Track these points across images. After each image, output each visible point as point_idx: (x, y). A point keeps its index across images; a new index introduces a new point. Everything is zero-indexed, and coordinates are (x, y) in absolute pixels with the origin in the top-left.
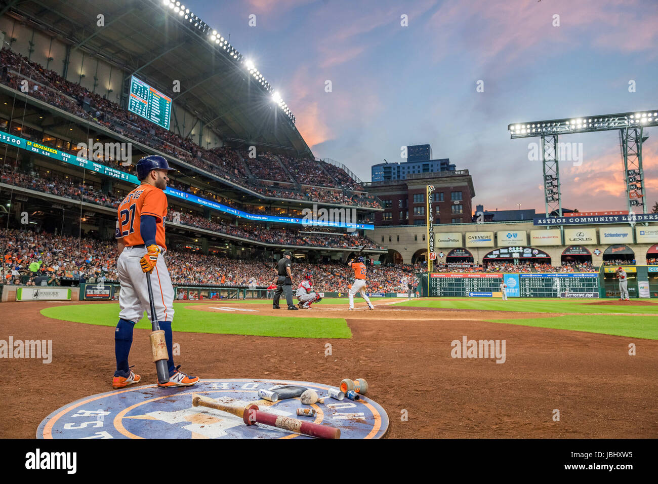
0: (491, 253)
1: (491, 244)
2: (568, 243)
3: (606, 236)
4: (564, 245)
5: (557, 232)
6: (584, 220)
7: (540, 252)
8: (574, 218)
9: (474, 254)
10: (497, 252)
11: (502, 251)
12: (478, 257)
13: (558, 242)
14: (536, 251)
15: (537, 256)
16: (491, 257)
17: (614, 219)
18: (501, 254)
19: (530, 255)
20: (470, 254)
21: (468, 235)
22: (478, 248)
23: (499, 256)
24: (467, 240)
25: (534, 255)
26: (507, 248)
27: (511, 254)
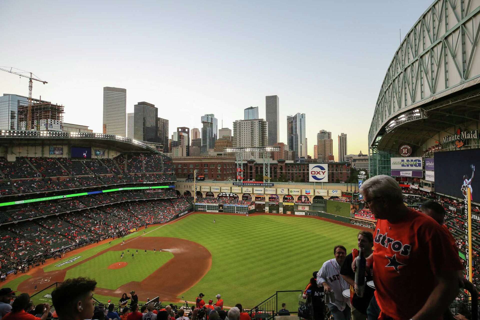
0: (220, 194)
1: (219, 191)
2: (243, 192)
3: (256, 190)
4: (242, 193)
5: (240, 188)
6: (249, 184)
7: (236, 195)
8: (246, 183)
9: (214, 194)
10: (222, 194)
11: (224, 193)
12: (216, 196)
13: (240, 192)
14: (234, 194)
15: (235, 196)
16: (220, 195)
17: (258, 185)
18: (223, 194)
19: (232, 196)
20: (213, 194)
21: (212, 187)
22: (216, 192)
23: (222, 195)
24: (212, 189)
25: (233, 196)
26: (225, 193)
27: (226, 195)
